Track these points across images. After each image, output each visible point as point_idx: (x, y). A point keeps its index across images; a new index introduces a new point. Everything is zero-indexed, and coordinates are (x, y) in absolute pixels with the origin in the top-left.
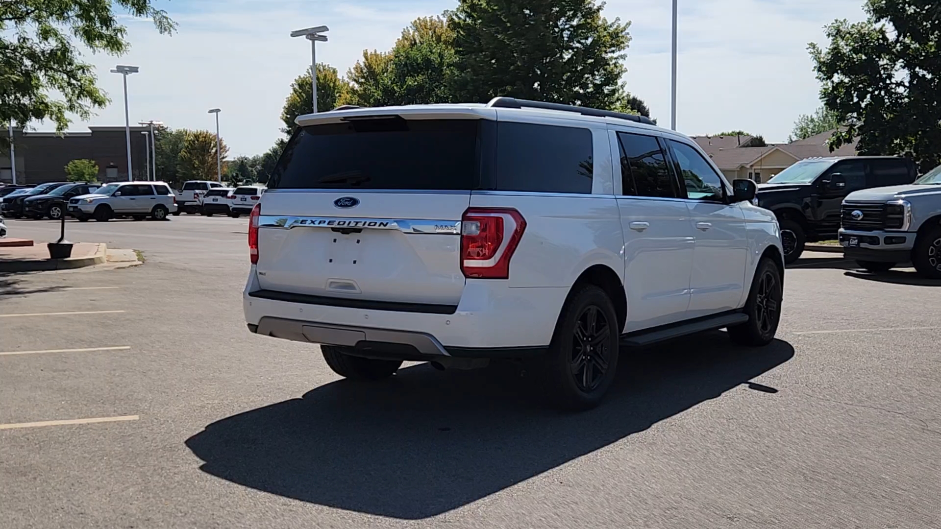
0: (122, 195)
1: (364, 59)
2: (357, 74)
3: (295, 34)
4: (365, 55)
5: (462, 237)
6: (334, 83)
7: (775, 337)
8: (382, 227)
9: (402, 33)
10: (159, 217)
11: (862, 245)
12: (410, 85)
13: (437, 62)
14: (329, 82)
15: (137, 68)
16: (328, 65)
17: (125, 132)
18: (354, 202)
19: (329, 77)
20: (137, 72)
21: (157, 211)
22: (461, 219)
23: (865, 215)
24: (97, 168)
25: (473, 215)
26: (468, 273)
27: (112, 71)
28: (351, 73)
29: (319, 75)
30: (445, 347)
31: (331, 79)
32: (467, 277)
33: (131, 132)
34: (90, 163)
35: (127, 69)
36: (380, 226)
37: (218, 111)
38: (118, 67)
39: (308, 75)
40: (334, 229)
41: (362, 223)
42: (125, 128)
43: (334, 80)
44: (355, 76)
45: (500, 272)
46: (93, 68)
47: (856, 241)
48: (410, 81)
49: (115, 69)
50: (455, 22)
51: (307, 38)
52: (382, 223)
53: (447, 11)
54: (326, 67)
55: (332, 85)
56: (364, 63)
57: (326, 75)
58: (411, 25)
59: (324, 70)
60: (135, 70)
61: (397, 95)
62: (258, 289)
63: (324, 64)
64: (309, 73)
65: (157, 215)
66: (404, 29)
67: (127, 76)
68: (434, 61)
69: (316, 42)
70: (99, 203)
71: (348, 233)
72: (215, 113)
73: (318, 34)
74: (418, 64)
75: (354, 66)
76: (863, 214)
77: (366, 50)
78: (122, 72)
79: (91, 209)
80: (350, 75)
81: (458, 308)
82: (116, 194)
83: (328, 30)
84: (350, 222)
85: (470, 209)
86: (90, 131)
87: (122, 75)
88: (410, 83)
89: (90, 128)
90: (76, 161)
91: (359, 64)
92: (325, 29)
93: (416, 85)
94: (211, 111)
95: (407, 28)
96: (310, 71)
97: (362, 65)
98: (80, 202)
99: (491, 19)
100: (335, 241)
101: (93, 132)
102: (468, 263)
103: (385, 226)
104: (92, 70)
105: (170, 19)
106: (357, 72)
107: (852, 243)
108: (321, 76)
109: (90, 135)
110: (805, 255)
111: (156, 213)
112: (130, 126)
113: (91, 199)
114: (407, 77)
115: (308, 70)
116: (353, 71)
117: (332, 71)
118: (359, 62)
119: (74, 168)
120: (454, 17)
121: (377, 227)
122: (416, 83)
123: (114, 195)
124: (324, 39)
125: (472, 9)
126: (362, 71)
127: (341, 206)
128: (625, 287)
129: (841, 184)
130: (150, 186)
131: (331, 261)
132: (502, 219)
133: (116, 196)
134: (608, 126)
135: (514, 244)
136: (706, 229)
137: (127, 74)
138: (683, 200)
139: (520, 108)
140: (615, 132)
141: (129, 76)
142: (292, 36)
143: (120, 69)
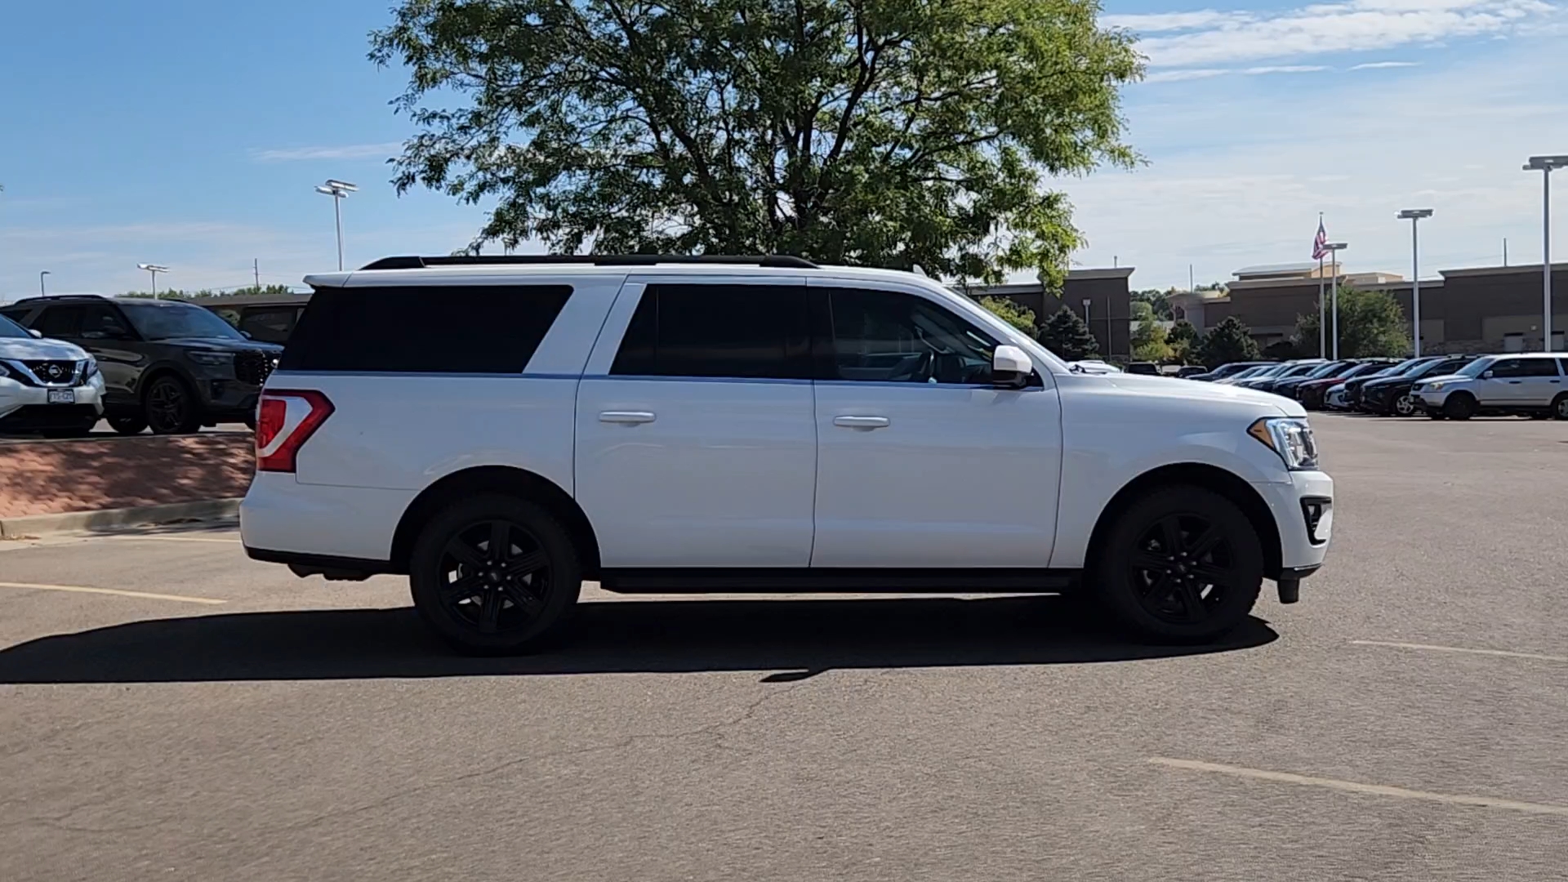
0: (1495, 376)
10: (1564, 414)
17: (1543, 273)
21: (1563, 404)
27: (1525, 168)
35: (1551, 161)
38: (1532, 159)
42: (1542, 266)
45: (290, 464)
49: (1528, 163)
60: (1564, 161)
65: (1562, 411)
67: (1550, 174)
70: (1451, 391)
78: (1542, 168)
79: (1440, 399)
82: (1484, 374)
87: (1541, 172)
98: (1423, 389)
111: (1560, 407)
113: (1441, 383)
123: (1481, 377)
128: (577, 500)
130: (1553, 360)
132: (284, 403)
133: (1485, 379)
134: (630, 278)
135: (305, 432)
136: (872, 428)
137: (1550, 170)
138: (809, 381)
139: (421, 267)
140: (645, 286)
141: (1553, 174)
143: (1536, 163)
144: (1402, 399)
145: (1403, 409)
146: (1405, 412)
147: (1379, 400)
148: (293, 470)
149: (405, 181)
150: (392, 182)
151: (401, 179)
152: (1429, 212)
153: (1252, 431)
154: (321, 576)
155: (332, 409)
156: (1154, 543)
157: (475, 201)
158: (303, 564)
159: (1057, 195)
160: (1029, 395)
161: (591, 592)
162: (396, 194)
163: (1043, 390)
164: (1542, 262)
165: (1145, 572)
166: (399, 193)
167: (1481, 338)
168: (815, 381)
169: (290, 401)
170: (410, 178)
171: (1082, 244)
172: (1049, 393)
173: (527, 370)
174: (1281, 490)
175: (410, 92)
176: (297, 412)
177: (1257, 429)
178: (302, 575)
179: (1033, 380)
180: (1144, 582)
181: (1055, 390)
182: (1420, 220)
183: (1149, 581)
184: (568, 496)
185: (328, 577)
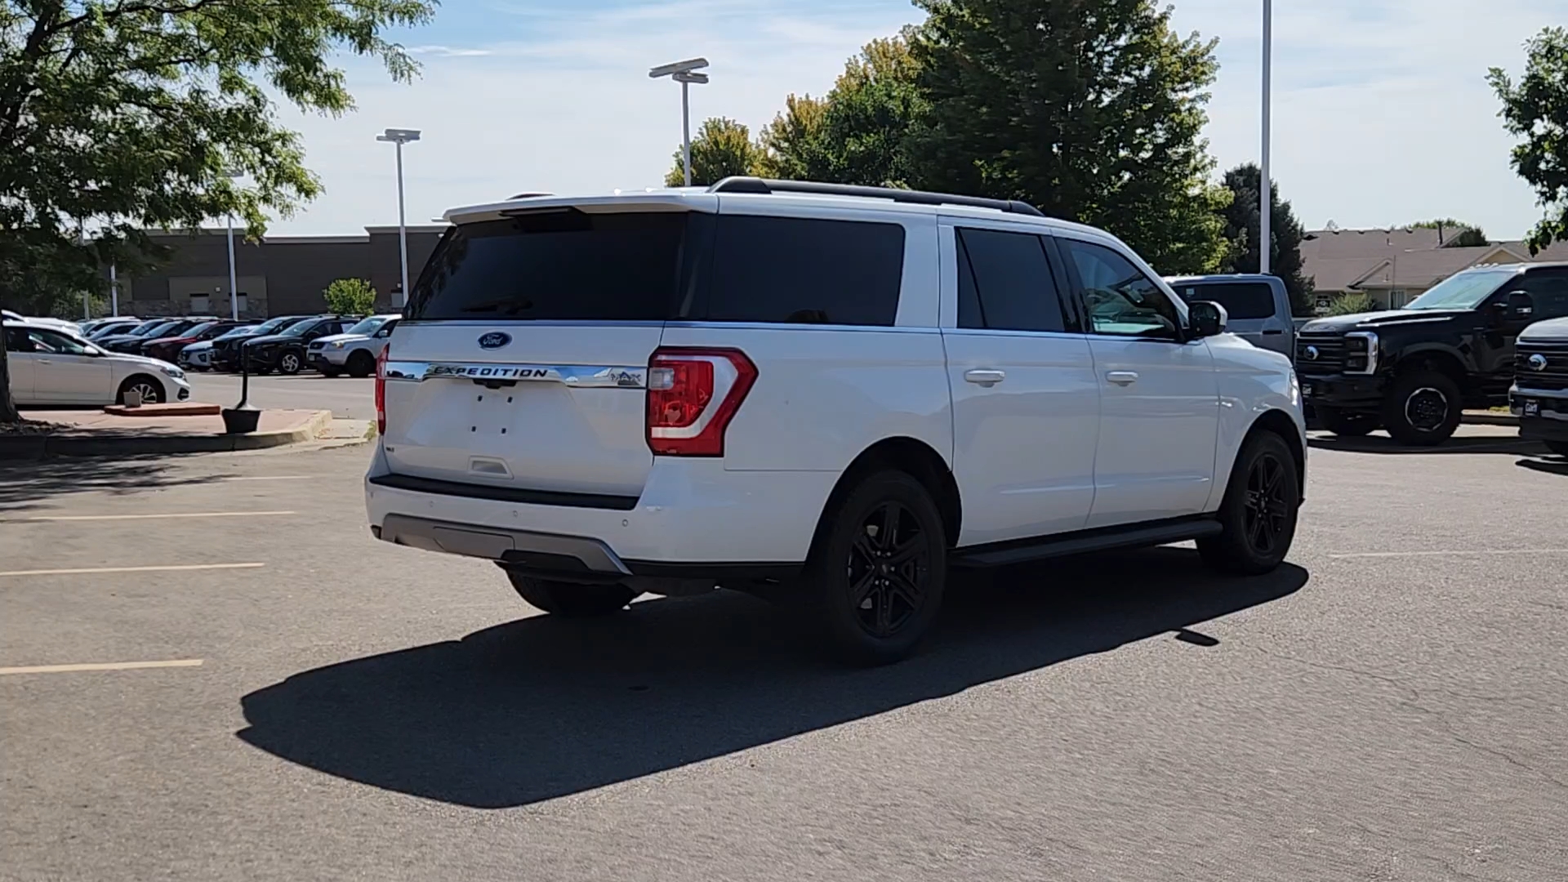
1: (788, 110)
2: (776, 135)
3: (657, 73)
4: (790, 102)
5: (649, 393)
6: (742, 150)
7: (1285, 560)
8: (539, 377)
9: (847, 65)
11: (1546, 413)
12: (853, 152)
13: (898, 112)
14: (734, 149)
15: (419, 132)
16: (734, 121)
18: (504, 339)
19: (734, 141)
20: (418, 138)
22: (646, 365)
23: (1550, 362)
24: (374, 292)
25: (663, 358)
26: (659, 448)
27: (379, 138)
28: (767, 133)
29: (719, 138)
30: (624, 561)
31: (738, 144)
32: (655, 453)
33: (407, 235)
34: (362, 284)
35: (402, 134)
36: (535, 375)
38: (388, 131)
39: (701, 138)
40: (477, 381)
41: (512, 373)
43: (742, 145)
44: (774, 137)
45: (711, 445)
46: (298, 137)
47: (1536, 406)
48: (852, 146)
49: (384, 135)
50: (921, 46)
51: (674, 78)
52: (538, 372)
53: (909, 26)
54: (731, 124)
55: (738, 153)
56: (789, 115)
57: (729, 137)
58: (862, 52)
59: (727, 128)
60: (414, 136)
61: (831, 168)
62: (388, 473)
63: (726, 120)
64: (702, 134)
66: (850, 59)
67: (402, 146)
68: (894, 111)
69: (690, 85)
70: (354, 348)
71: (497, 388)
73: (694, 71)
74: (867, 117)
75: (772, 122)
76: (1547, 360)
77: (792, 95)
78: (394, 140)
79: (342, 357)
80: (766, 137)
81: (640, 501)
82: (381, 333)
83: (707, 64)
84: (496, 371)
85: (661, 350)
86: (367, 234)
87: (395, 144)
88: (853, 148)
89: (368, 229)
90: (341, 282)
91: (781, 118)
92: (702, 63)
93: (862, 152)
95: (855, 57)
96: (704, 131)
97: (786, 119)
98: (325, 348)
99: (979, 41)
100: (480, 398)
101: (371, 234)
102: (658, 432)
103: (542, 375)
104: (298, 140)
105: (410, 58)
106: (777, 131)
107: (1529, 410)
108: (721, 139)
109: (368, 241)
110: (1463, 431)
112: (406, 224)
113: (342, 342)
114: (848, 139)
115: (700, 129)
116: (770, 130)
117: (739, 130)
118: (781, 115)
119: (339, 293)
120: (920, 37)
121: (531, 377)
122: (862, 149)
123: (376, 336)
124: (703, 79)
125: (947, 23)
126: (784, 130)
127: (488, 346)
128: (954, 473)
129: (1526, 310)
131: (474, 429)
132: (712, 366)
134: (940, 219)
135: (732, 406)
136: (1127, 383)
137: (402, 142)
138: (1084, 336)
139: (769, 193)
141: (405, 146)
142: (652, 75)
143: (392, 135)
144: (287, 357)
145: (288, 367)
146: (290, 370)
147: (265, 358)
148: (721, 455)
155: (756, 374)
160: (1196, 349)
167: (169, 298)
169: (717, 363)
173: (897, 323)
176: (725, 375)
184: (948, 468)
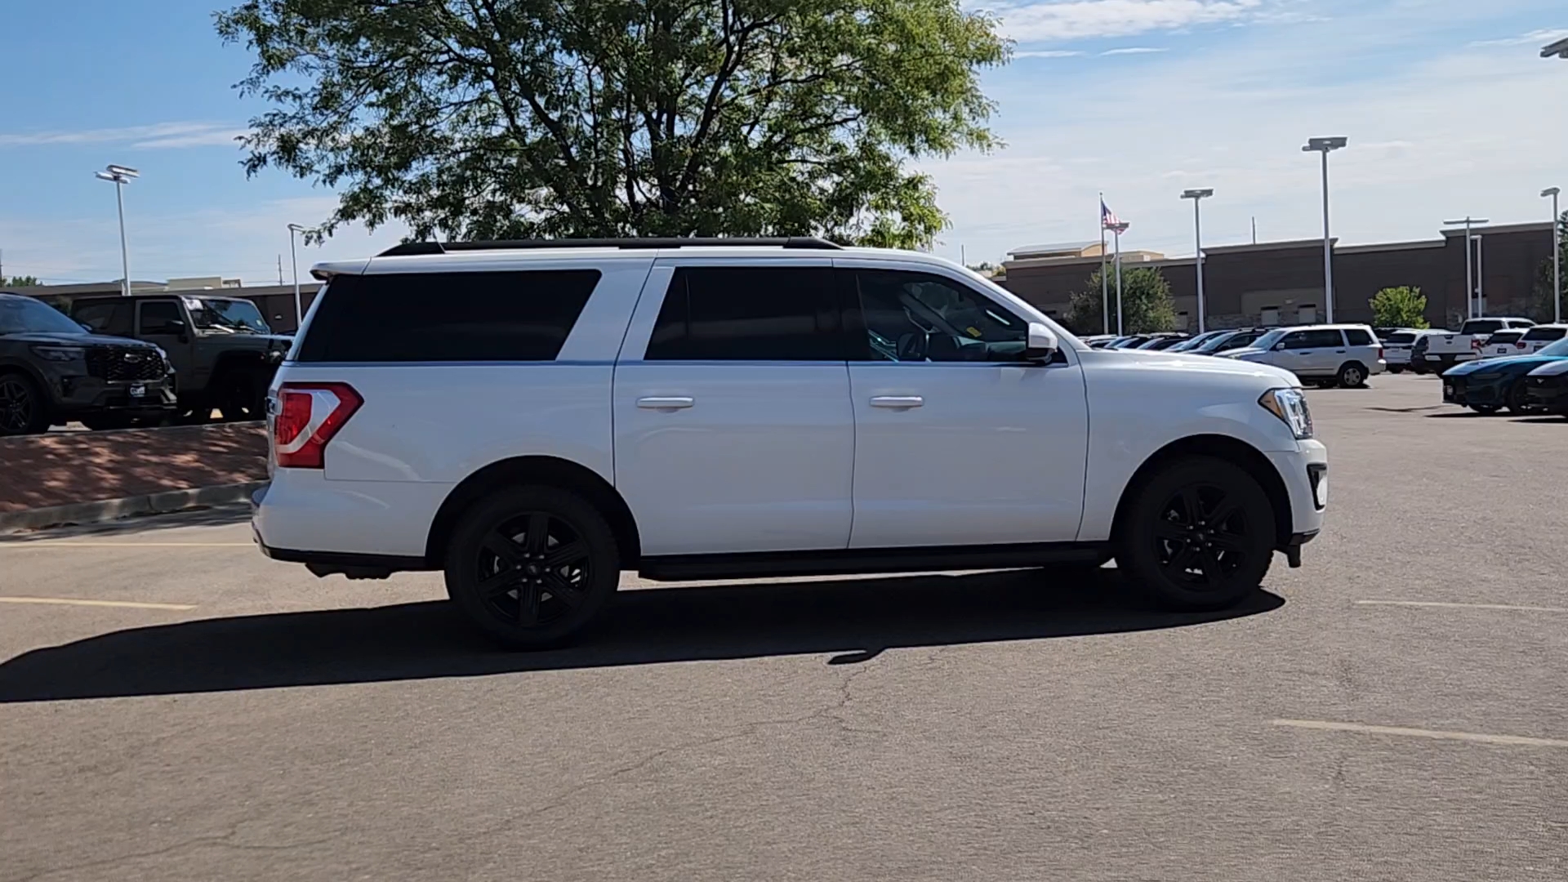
0: (1286, 348)
10: (1350, 383)
15: (1345, 139)
17: (1323, 247)
20: (1344, 145)
21: (1348, 373)
27: (1304, 149)
33: (1329, 247)
34: (1411, 291)
35: (1328, 142)
37: (1555, 191)
38: (1311, 141)
42: (1322, 241)
45: (316, 459)
49: (1307, 144)
60: (1340, 142)
65: (1348, 379)
67: (1328, 154)
72: (1552, 196)
78: (1320, 149)
86: (1443, 238)
87: (1320, 153)
89: (1443, 232)
90: (1388, 290)
94: (1545, 193)
101: (1447, 238)
102: (282, 448)
111: (1346, 376)
119: (1386, 302)
123: (1274, 348)
128: (618, 489)
130: (1338, 331)
132: (310, 397)
133: (1278, 350)
134: (657, 262)
135: (332, 428)
136: (906, 408)
137: (1327, 150)
138: (844, 362)
139: (442, 252)
140: (673, 269)
141: (1332, 154)
142: (1543, 55)
143: (1315, 144)
148: (322, 466)
149: (256, 162)
150: (242, 162)
151: (251, 160)
152: (1209, 193)
153: (1262, 401)
154: (343, 576)
155: (361, 401)
156: (1173, 513)
157: (331, 183)
158: (322, 563)
159: (921, 178)
160: (1055, 372)
161: (629, 580)
162: (246, 175)
163: (1067, 367)
164: (1323, 237)
165: (1166, 542)
166: (249, 175)
167: (1240, 312)
168: (849, 363)
169: (317, 396)
170: (262, 160)
171: (946, 224)
172: (1073, 369)
173: (559, 357)
174: (1290, 458)
175: (254, 75)
176: (324, 406)
177: (1266, 399)
178: (321, 575)
179: (1059, 357)
180: (1166, 551)
181: (1078, 366)
182: (1202, 200)
183: (1169, 551)
184: (607, 484)
185: (350, 577)
